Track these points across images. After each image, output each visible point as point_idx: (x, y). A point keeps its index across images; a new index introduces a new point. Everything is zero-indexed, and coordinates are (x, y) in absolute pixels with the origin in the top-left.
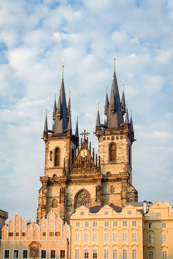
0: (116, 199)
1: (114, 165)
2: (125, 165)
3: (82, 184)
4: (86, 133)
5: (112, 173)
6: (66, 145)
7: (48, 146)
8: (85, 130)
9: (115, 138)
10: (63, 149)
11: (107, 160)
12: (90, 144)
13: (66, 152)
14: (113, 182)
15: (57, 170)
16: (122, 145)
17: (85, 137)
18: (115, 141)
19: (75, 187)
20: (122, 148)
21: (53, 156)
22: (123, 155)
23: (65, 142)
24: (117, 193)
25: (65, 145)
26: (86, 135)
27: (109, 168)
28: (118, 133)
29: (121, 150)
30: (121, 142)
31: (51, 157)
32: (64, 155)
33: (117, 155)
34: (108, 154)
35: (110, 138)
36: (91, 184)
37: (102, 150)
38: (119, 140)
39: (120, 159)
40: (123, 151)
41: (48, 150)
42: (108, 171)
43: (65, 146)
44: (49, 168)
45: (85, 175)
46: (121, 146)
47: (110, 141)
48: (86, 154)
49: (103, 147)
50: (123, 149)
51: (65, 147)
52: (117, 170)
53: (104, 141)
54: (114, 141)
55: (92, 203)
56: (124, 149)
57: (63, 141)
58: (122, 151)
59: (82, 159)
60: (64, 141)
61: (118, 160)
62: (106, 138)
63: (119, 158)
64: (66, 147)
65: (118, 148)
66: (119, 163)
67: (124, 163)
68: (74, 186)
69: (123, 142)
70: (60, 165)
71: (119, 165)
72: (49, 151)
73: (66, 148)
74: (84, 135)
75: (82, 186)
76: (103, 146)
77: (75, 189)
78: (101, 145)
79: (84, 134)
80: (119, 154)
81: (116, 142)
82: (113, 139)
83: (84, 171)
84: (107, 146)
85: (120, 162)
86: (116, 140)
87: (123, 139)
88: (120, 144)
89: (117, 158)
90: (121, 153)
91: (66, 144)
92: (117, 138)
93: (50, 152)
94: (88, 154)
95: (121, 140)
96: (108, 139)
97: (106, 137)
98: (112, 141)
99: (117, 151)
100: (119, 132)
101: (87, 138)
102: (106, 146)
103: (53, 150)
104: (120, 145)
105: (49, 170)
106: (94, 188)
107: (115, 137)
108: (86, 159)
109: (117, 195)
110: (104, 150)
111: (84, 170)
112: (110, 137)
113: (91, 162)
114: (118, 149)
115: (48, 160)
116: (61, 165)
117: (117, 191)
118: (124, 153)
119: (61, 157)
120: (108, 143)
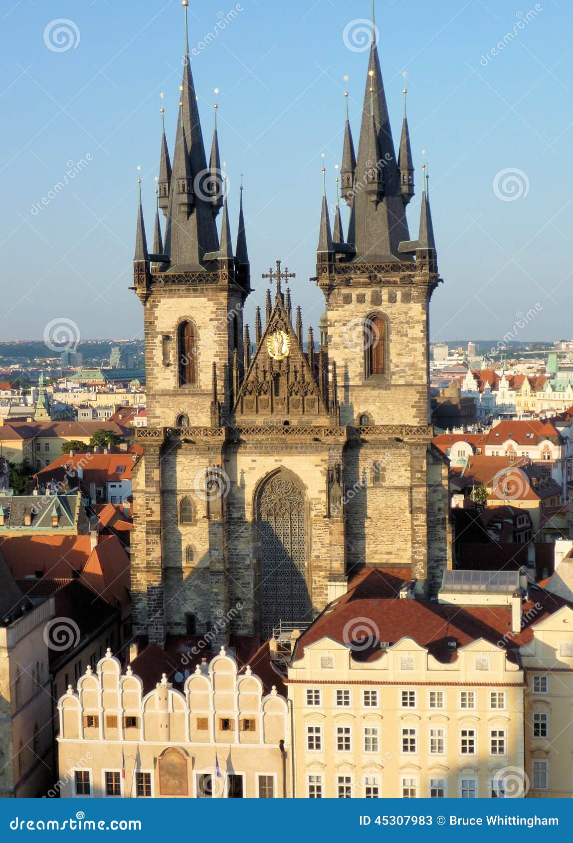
0: (389, 504)
1: (383, 392)
2: (418, 392)
3: (278, 453)
4: (283, 271)
5: (377, 420)
6: (215, 312)
7: (154, 314)
8: (278, 262)
9: (385, 297)
10: (205, 328)
11: (359, 373)
12: (299, 314)
13: (216, 338)
14: (382, 451)
15: (190, 399)
16: (407, 322)
17: (279, 287)
18: (385, 308)
19: (254, 461)
20: (406, 335)
21: (172, 352)
22: (412, 358)
23: (211, 303)
24: (392, 484)
25: (212, 312)
26: (283, 280)
27: (366, 401)
28: (395, 282)
29: (405, 339)
30: (406, 313)
31: (165, 355)
32: (210, 349)
33: (393, 357)
34: (362, 354)
35: (368, 298)
36: (305, 453)
37: (341, 337)
38: (399, 305)
39: (403, 371)
40: (411, 346)
41: (152, 327)
42: (361, 411)
43: (214, 316)
44: (163, 391)
45: (287, 422)
46: (406, 326)
47: (367, 308)
48: (286, 350)
49: (344, 329)
50: (413, 339)
51: (211, 320)
52: (390, 407)
53: (347, 307)
54: (381, 309)
55: (312, 516)
56: (417, 339)
57: (206, 299)
58: (408, 346)
59: (272, 366)
60: (209, 300)
61: (394, 373)
62: (354, 298)
63: (396, 366)
64: (216, 320)
65: (394, 332)
66: (399, 385)
67: (413, 385)
68: (250, 458)
69: (411, 313)
70: (197, 384)
71: (399, 394)
72: (158, 333)
73: (215, 323)
74: (275, 281)
75: (277, 458)
76: (344, 325)
77: (254, 468)
78: (336, 321)
79: (274, 276)
80: (399, 355)
81: (387, 312)
82: (376, 300)
83: (280, 406)
85: (401, 382)
86: (390, 305)
87: (412, 304)
88: (402, 318)
89: (393, 368)
90: (404, 352)
91: (214, 309)
92: (392, 299)
93: (160, 337)
94: (291, 350)
95: (404, 305)
96: (361, 299)
97: (355, 293)
98: (375, 307)
99: (391, 345)
100: (398, 279)
101: (289, 291)
103: (172, 330)
104: (401, 323)
105: (162, 399)
106: (317, 466)
107: (385, 293)
108: (288, 366)
109: (393, 491)
111: (283, 404)
112: (368, 292)
113: (303, 376)
114: (393, 337)
115: (158, 365)
116: (201, 383)
117: (391, 477)
118: (415, 350)
119: (200, 354)
120: (360, 315)
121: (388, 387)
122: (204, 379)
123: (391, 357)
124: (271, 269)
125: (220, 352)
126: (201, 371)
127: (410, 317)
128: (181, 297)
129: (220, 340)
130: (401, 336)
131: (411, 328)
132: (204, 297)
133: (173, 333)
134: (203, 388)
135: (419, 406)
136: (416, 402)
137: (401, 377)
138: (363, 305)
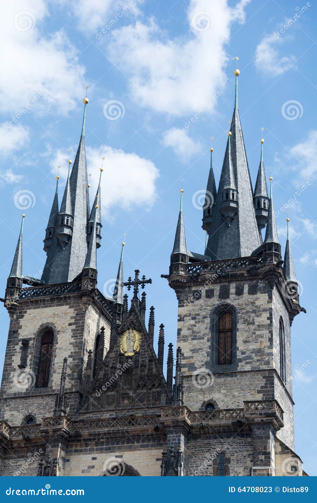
1: (229, 379)
2: (264, 377)
3: (120, 449)
4: (140, 279)
5: (221, 406)
6: (74, 318)
8: (137, 272)
9: (233, 290)
10: (63, 332)
11: (206, 363)
12: (152, 313)
13: (73, 340)
15: (39, 401)
16: (254, 312)
17: (136, 292)
18: (232, 300)
19: (94, 459)
20: (253, 323)
21: (30, 356)
22: (259, 344)
23: (72, 310)
25: (72, 318)
26: (140, 286)
27: (211, 390)
28: (242, 275)
29: (252, 327)
30: (253, 303)
31: (23, 359)
32: (66, 350)
33: (240, 345)
34: (209, 344)
35: (217, 293)
36: (147, 446)
37: (189, 329)
38: (246, 296)
39: (249, 357)
40: (258, 333)
41: (15, 335)
42: (206, 400)
43: (73, 321)
44: (15, 394)
45: (132, 415)
46: (253, 315)
47: (215, 301)
48: (136, 346)
49: (193, 322)
50: (259, 326)
51: (70, 325)
52: (236, 394)
54: (228, 301)
56: (263, 326)
57: (68, 306)
58: (255, 333)
59: (121, 363)
60: (70, 307)
61: (240, 360)
62: (204, 294)
63: (243, 353)
64: (74, 324)
65: (241, 321)
66: (245, 372)
67: (260, 371)
68: (89, 457)
69: (257, 303)
70: (49, 385)
71: (246, 380)
72: (19, 340)
73: (74, 327)
74: (132, 287)
75: (118, 454)
76: (193, 318)
77: (93, 467)
78: (185, 316)
79: (133, 284)
80: (245, 342)
81: (235, 303)
82: (224, 294)
83: (126, 401)
84: (205, 317)
85: (248, 368)
86: (237, 297)
87: (259, 295)
88: (249, 308)
89: (239, 355)
90: (250, 339)
91: (74, 315)
92: (240, 292)
93: (20, 344)
94: (141, 346)
95: (251, 296)
96: (210, 294)
98: (223, 300)
99: (238, 333)
100: (244, 272)
101: (144, 294)
102: (200, 317)
103: (33, 336)
104: (248, 312)
105: (13, 403)
107: (233, 287)
108: (137, 361)
110: (196, 329)
111: (129, 399)
112: (217, 288)
113: (151, 370)
114: (240, 326)
115: (14, 370)
116: (53, 384)
117: (236, 469)
118: (262, 337)
119: (55, 356)
120: (209, 308)
121: (234, 374)
122: (56, 379)
123: (238, 345)
124: (130, 278)
125: (75, 353)
126: (54, 372)
127: (256, 306)
128: (46, 307)
129: (76, 342)
130: (248, 324)
131: (258, 316)
132: (67, 304)
133: (34, 339)
134: (54, 388)
135: (265, 391)
136: (262, 387)
137: (247, 363)
138: (212, 300)
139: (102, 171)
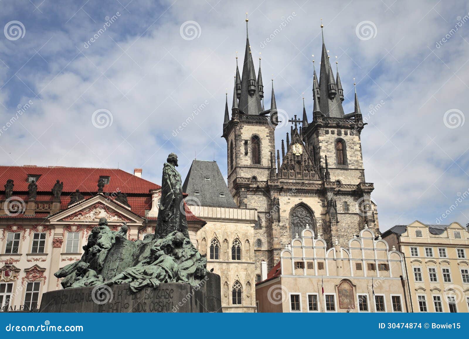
0: (352, 221)
1: (345, 171)
2: (360, 172)
3: (300, 196)
4: (297, 119)
5: (343, 182)
6: (269, 133)
7: (241, 132)
8: (295, 116)
9: (343, 133)
10: (264, 139)
11: (334, 163)
13: (270, 144)
14: (347, 197)
15: (258, 170)
16: (353, 143)
17: (296, 125)
18: (343, 137)
19: (289, 199)
20: (353, 149)
21: (249, 148)
22: (356, 158)
24: (353, 213)
25: (267, 133)
27: (338, 175)
28: (347, 127)
30: (352, 139)
31: (246, 149)
32: (267, 148)
34: (335, 155)
35: (336, 132)
36: (313, 196)
37: (325, 147)
38: (349, 136)
39: (352, 163)
40: (356, 153)
41: (240, 137)
42: (337, 179)
43: (268, 135)
44: (245, 165)
45: (303, 182)
46: (353, 145)
47: (336, 136)
48: (301, 151)
49: (326, 144)
50: (356, 150)
51: (267, 136)
52: (349, 178)
53: (327, 135)
54: (341, 137)
55: (318, 226)
56: (358, 150)
57: (265, 127)
58: (354, 153)
59: (294, 158)
60: (266, 128)
61: (349, 164)
62: (330, 132)
63: (350, 161)
64: (269, 136)
65: (348, 147)
67: (358, 169)
68: (287, 198)
69: (354, 140)
70: (261, 163)
71: (352, 173)
72: (242, 140)
73: (269, 138)
74: (294, 123)
75: (300, 198)
76: (326, 143)
77: (289, 202)
78: (323, 141)
79: (294, 121)
80: (351, 156)
81: (345, 139)
82: (339, 134)
83: (299, 176)
84: (332, 143)
85: (353, 168)
86: (345, 136)
87: (354, 136)
88: (351, 141)
89: (348, 161)
90: (353, 155)
91: (269, 132)
92: (346, 134)
93: (243, 142)
94: (303, 152)
95: (351, 136)
96: (333, 133)
97: (330, 130)
98: (339, 136)
99: (347, 152)
101: (300, 127)
102: (330, 142)
103: (249, 139)
104: (350, 143)
105: (244, 169)
106: (318, 202)
107: (343, 131)
108: (302, 158)
109: (353, 216)
110: (328, 147)
111: (300, 175)
112: (336, 130)
113: (309, 163)
114: (348, 149)
115: (242, 154)
116: (263, 163)
117: (352, 209)
118: (358, 155)
119: (262, 150)
120: (333, 139)
121: (347, 169)
122: (264, 161)
123: (348, 157)
124: (292, 118)
125: (272, 150)
126: (263, 158)
127: (354, 141)
128: (254, 126)
129: (272, 145)
130: (351, 148)
131: (355, 146)
132: (264, 126)
133: (250, 140)
134: (264, 165)
135: (361, 178)
136: (360, 177)
137: (352, 166)
138: (334, 135)
139: (260, 59)
